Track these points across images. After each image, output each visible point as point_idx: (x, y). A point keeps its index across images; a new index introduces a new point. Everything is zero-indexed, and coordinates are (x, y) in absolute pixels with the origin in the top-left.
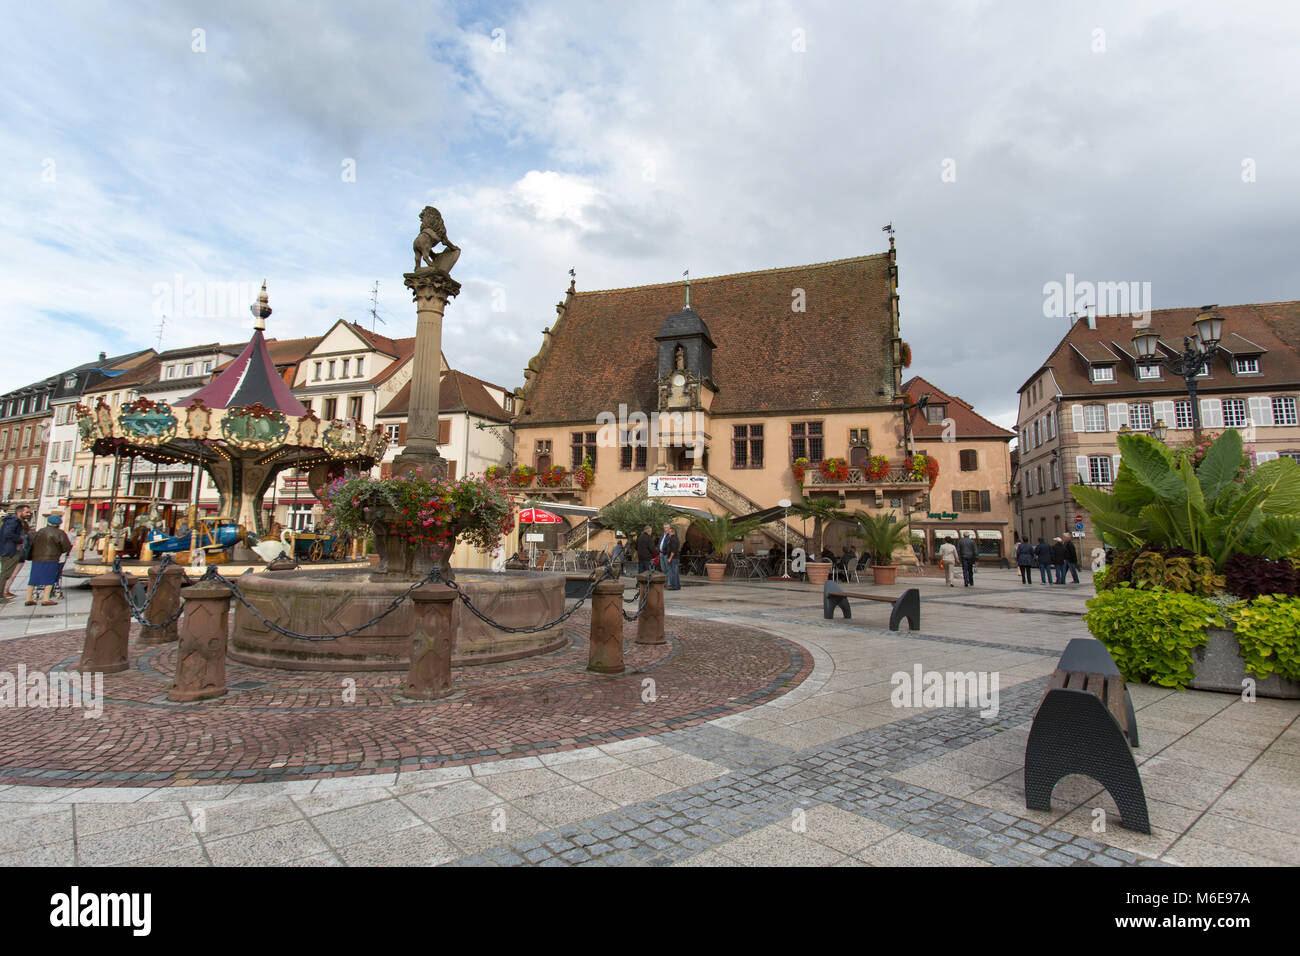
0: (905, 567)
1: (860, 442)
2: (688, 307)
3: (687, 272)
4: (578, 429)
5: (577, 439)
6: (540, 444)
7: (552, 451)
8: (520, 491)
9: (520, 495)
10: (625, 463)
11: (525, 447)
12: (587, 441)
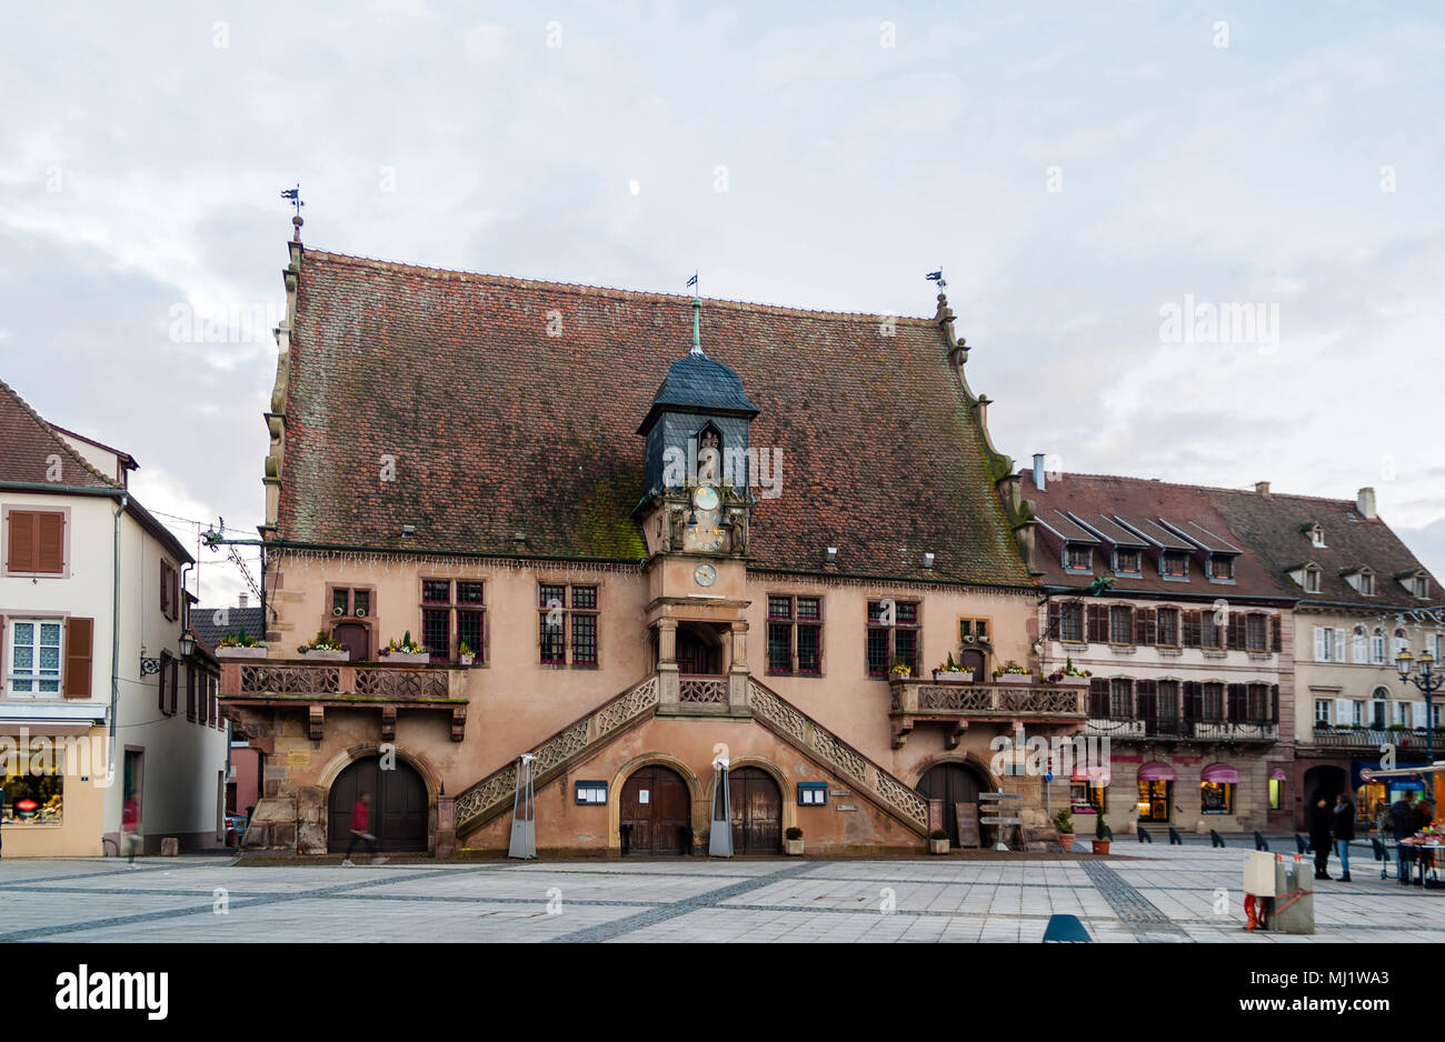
0: (1043, 845)
1: (975, 641)
2: (698, 350)
3: (694, 280)
4: (439, 570)
5: (434, 591)
6: (340, 594)
7: (375, 615)
8: (312, 700)
9: (312, 709)
10: (549, 651)
11: (298, 598)
12: (460, 599)
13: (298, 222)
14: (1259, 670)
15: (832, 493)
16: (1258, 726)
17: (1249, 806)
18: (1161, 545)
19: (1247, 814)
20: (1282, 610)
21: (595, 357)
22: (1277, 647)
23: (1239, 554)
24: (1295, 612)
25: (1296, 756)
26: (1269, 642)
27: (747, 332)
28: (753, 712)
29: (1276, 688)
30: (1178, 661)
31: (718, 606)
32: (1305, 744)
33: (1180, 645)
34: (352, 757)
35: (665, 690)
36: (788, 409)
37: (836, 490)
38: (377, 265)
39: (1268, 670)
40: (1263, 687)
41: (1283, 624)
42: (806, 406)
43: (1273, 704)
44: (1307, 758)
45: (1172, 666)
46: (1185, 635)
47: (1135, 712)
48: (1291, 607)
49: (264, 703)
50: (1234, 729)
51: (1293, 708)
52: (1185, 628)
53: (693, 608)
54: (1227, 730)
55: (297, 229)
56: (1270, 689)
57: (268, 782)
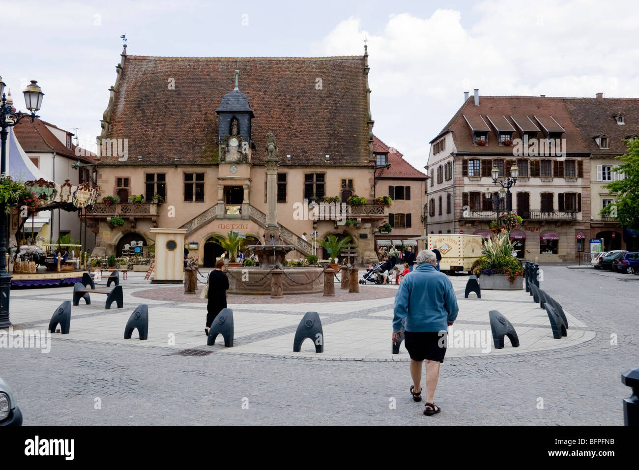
1: (348, 188)
4: (151, 170)
5: (149, 177)
6: (119, 180)
7: (130, 186)
8: (108, 216)
9: (107, 218)
10: (188, 197)
11: (106, 182)
12: (158, 180)
13: (125, 46)
14: (571, 186)
15: (299, 132)
16: (566, 212)
17: (565, 250)
18: (522, 130)
19: (565, 254)
20: (583, 158)
21: (221, 86)
22: (581, 175)
23: (564, 132)
24: (591, 158)
25: (591, 227)
26: (577, 173)
27: (282, 70)
28: (250, 217)
29: (580, 194)
30: (527, 183)
31: (238, 180)
32: (597, 221)
33: (529, 176)
34: (123, 234)
35: (220, 210)
36: (291, 100)
37: (301, 131)
38: (151, 58)
39: (576, 186)
40: (574, 194)
41: (584, 164)
42: (298, 98)
43: (578, 202)
44: (597, 227)
45: (525, 186)
46: (531, 171)
47: (505, 207)
48: (589, 156)
49: (93, 217)
50: (553, 215)
51: (590, 204)
52: (531, 168)
53: (229, 181)
54: (549, 215)
55: (125, 49)
56: (577, 195)
57: (97, 242)
